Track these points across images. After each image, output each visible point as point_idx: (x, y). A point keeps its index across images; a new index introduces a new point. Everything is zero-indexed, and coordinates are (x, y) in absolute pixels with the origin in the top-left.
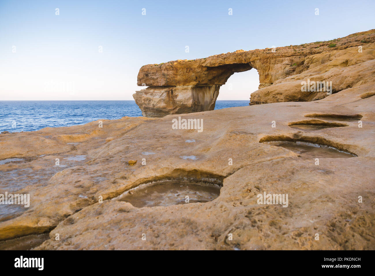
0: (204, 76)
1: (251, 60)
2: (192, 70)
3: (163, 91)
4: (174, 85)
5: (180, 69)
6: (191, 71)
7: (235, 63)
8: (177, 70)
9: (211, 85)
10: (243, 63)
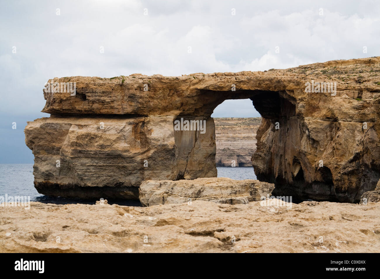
0: (193, 102)
1: (288, 88)
2: (178, 93)
4: (145, 114)
5: (160, 90)
6: (176, 94)
7: (259, 89)
8: (155, 91)
10: (272, 90)
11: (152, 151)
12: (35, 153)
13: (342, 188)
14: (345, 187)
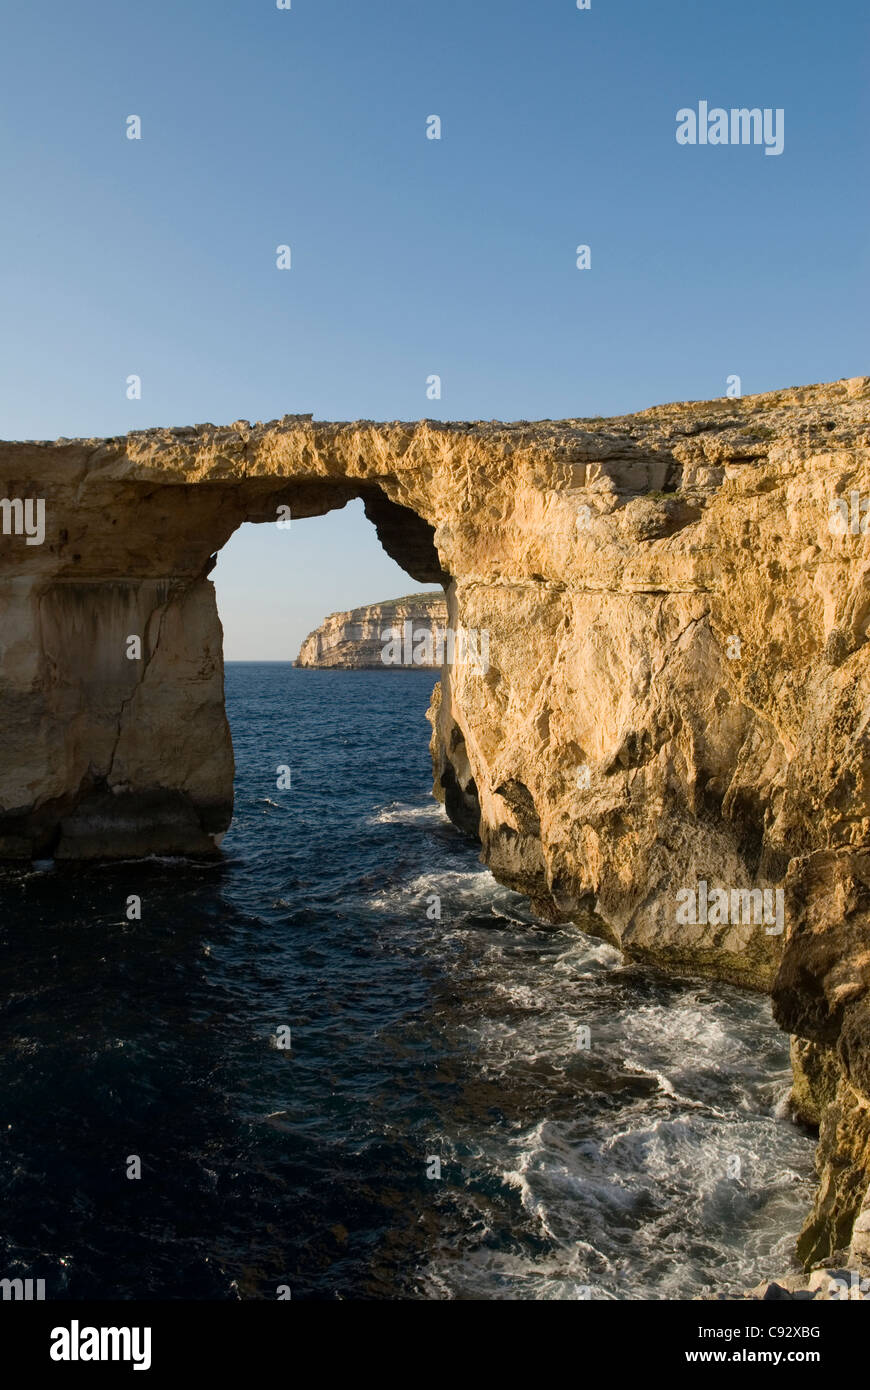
0: (108, 527)
9: (132, 581)
13: (578, 881)
14: (590, 881)
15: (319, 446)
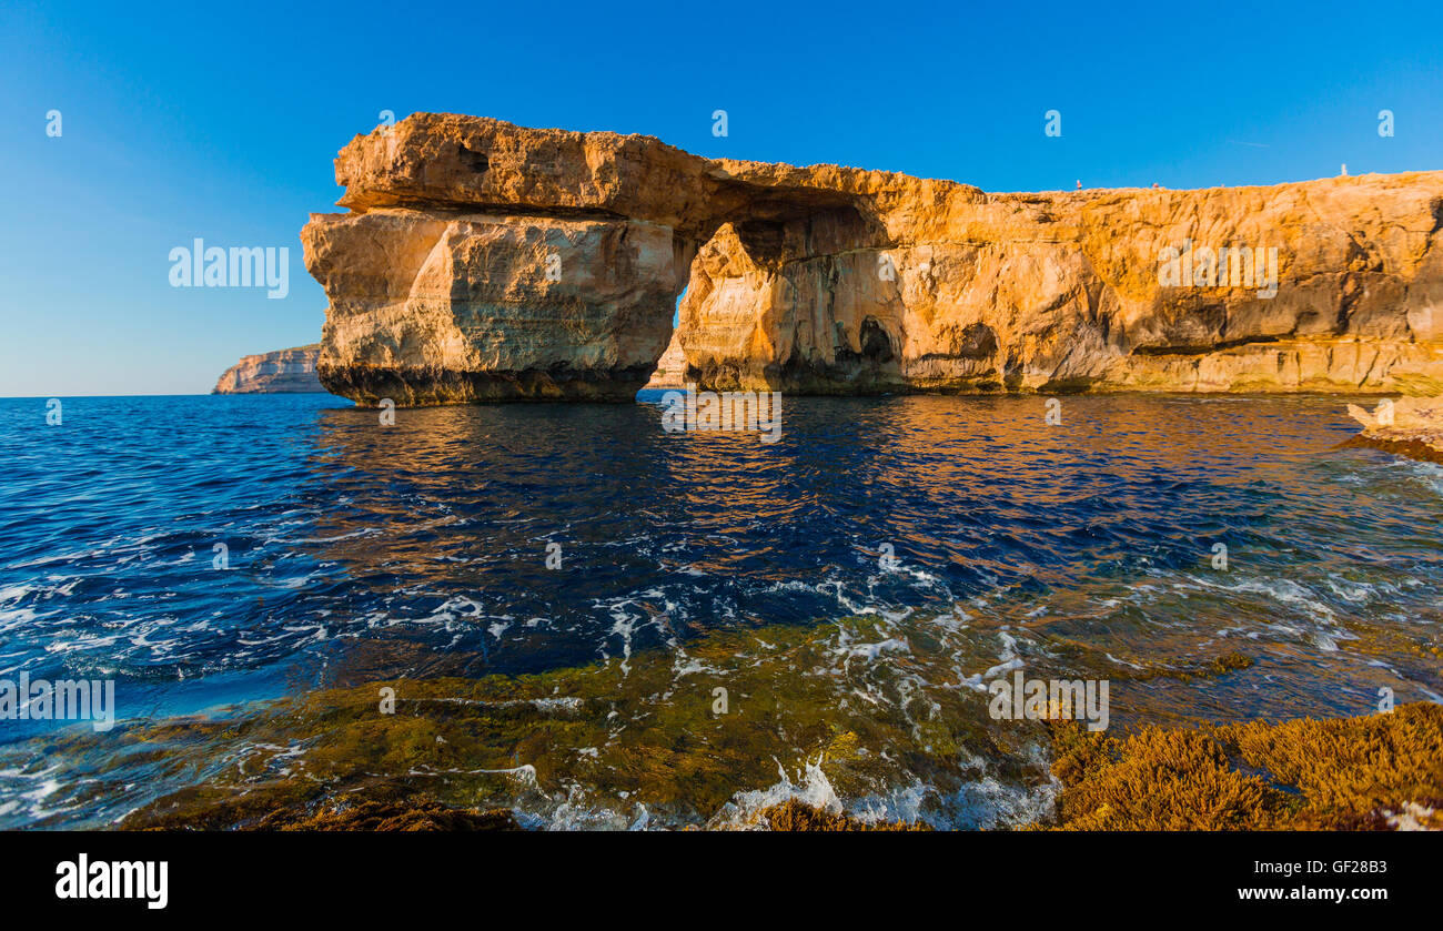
0: (702, 205)
2: (684, 180)
3: (583, 226)
4: (626, 212)
5: (657, 165)
6: (679, 181)
8: (649, 167)
9: (686, 239)
11: (638, 295)
12: (332, 293)
15: (842, 176)
